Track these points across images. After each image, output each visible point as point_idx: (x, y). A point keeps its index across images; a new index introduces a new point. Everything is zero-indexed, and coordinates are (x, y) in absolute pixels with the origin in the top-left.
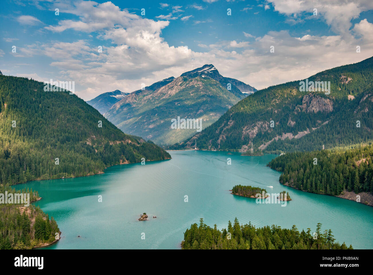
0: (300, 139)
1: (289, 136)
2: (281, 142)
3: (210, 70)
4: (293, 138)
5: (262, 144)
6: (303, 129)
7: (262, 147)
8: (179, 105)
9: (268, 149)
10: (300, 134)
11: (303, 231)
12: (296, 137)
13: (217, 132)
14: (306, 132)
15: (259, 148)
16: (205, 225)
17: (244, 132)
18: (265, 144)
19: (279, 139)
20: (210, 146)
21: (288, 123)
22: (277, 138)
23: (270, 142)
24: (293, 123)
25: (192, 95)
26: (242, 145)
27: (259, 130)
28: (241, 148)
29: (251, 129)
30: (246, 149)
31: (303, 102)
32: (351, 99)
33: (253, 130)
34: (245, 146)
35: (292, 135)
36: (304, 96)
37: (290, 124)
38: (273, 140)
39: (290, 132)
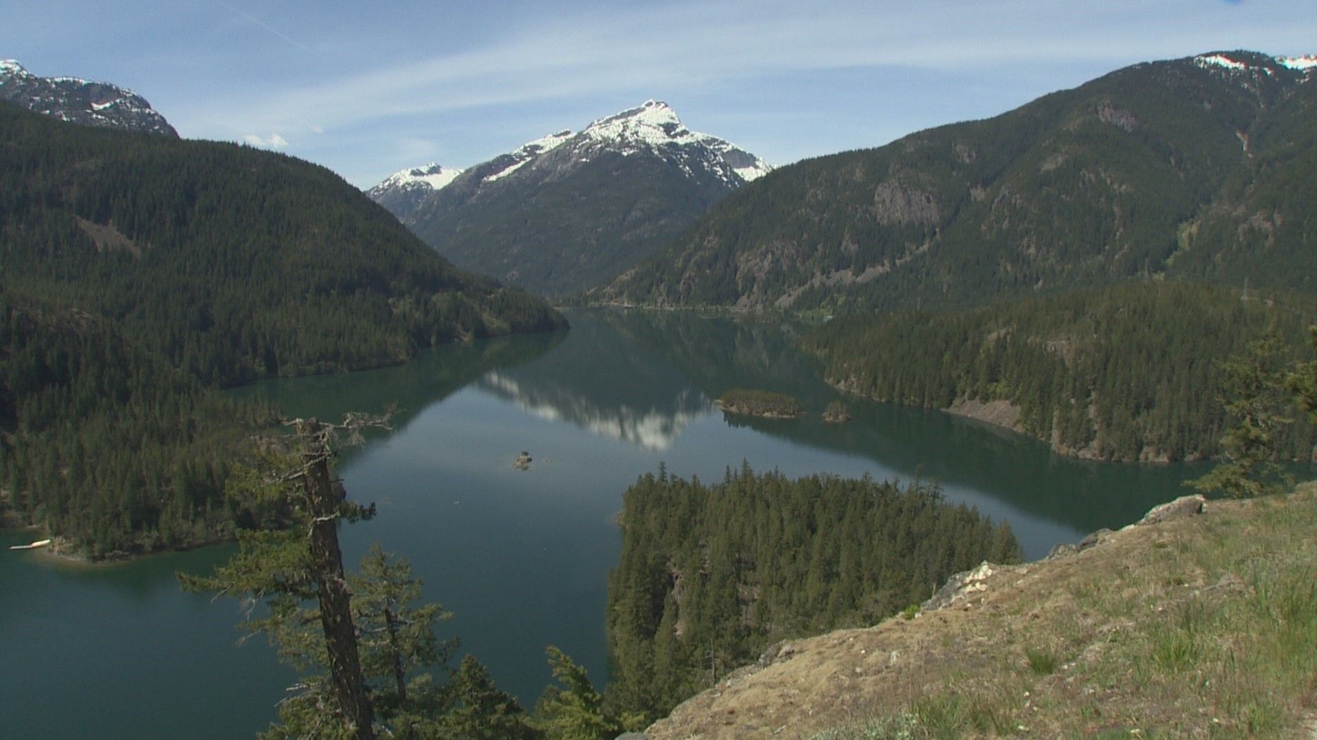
0: (868, 284)
1: (847, 276)
2: (826, 291)
4: (854, 283)
5: (785, 293)
6: (876, 260)
7: (784, 301)
9: (799, 304)
10: (872, 272)
11: (886, 482)
12: (859, 279)
13: (679, 263)
14: (880, 269)
15: (777, 304)
16: (673, 477)
17: (743, 268)
18: (790, 295)
19: (823, 284)
21: (842, 248)
22: (816, 282)
23: (802, 289)
24: (853, 248)
25: (615, 173)
26: (737, 296)
27: (776, 261)
28: (734, 304)
29: (758, 260)
30: (745, 306)
31: (876, 198)
32: (975, 199)
33: (762, 261)
34: (743, 300)
35: (850, 274)
36: (877, 184)
37: (846, 249)
38: (807, 286)
39: (846, 267)
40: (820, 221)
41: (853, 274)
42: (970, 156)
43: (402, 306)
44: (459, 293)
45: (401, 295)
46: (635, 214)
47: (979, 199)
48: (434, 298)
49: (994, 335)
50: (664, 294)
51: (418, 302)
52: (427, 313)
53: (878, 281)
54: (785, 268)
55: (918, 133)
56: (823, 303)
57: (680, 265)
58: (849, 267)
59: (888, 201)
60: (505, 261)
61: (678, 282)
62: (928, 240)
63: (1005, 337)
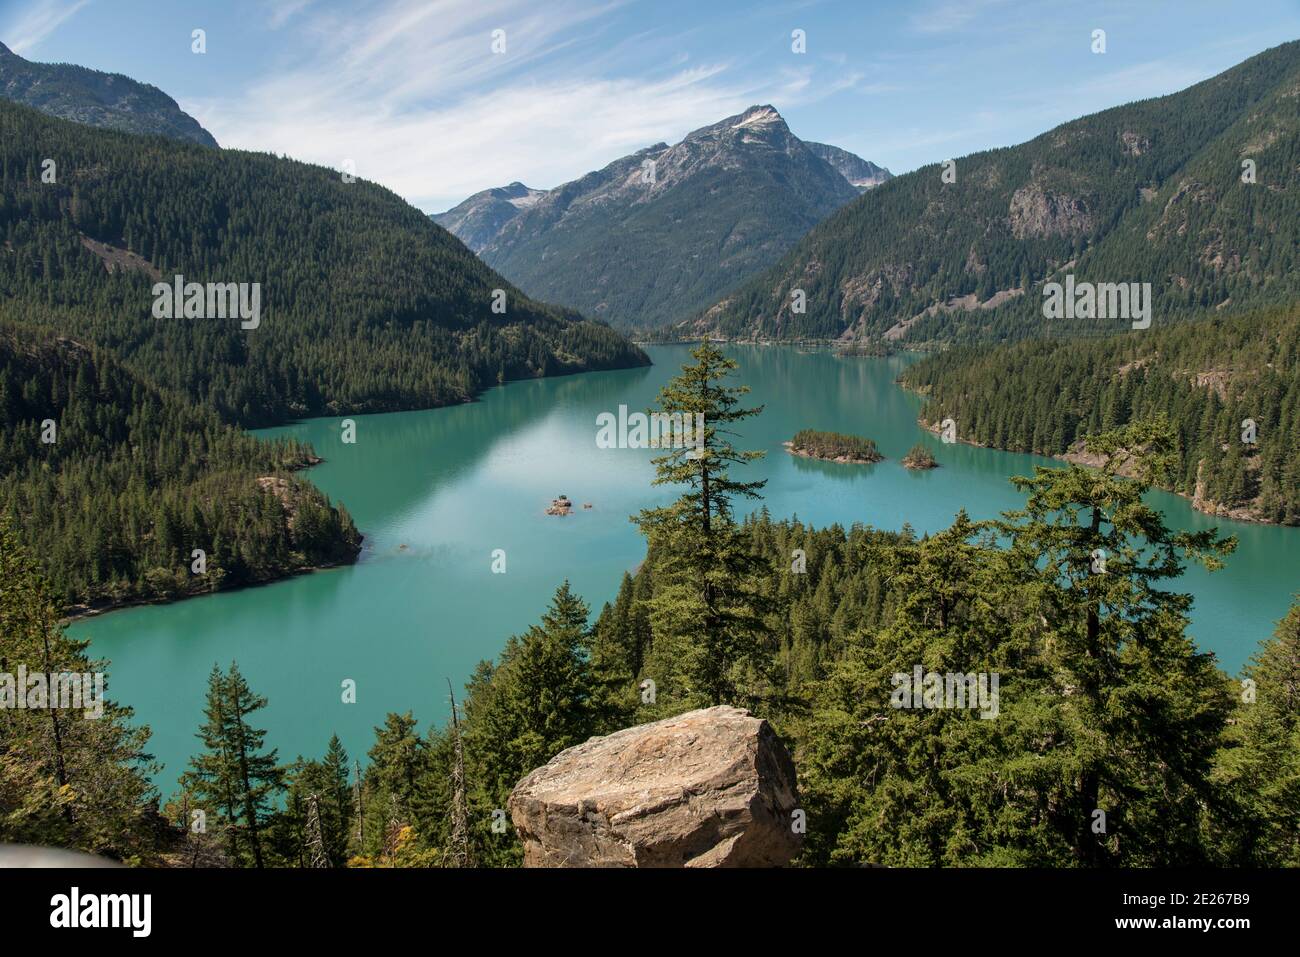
0: (995, 311)
1: (971, 302)
2: (944, 320)
3: (765, 121)
4: (978, 309)
5: (896, 323)
6: (1007, 283)
7: (895, 333)
9: (910, 336)
10: (1001, 297)
12: (986, 306)
14: (1012, 292)
15: (886, 335)
17: (848, 296)
18: (902, 326)
19: (940, 312)
20: (757, 333)
21: (967, 268)
22: (933, 311)
23: (916, 318)
24: (980, 268)
25: (713, 192)
26: (842, 327)
27: (887, 287)
28: (839, 336)
29: (866, 286)
30: (849, 338)
31: (1012, 208)
32: (1145, 200)
33: (870, 287)
34: (849, 332)
35: (975, 299)
36: (1014, 190)
37: (971, 270)
38: (921, 315)
39: (970, 292)
40: (942, 238)
41: (979, 300)
42: (1141, 146)
43: (466, 340)
44: (530, 327)
45: (466, 327)
46: (734, 238)
47: (1149, 200)
48: (502, 332)
49: (1127, 368)
50: (760, 327)
51: (484, 336)
52: (493, 348)
53: (1008, 307)
54: (897, 295)
55: (1074, 122)
56: (940, 334)
57: (778, 294)
58: (973, 291)
59: (1026, 210)
60: (594, 292)
61: (776, 314)
62: (1076, 255)
63: (1142, 369)
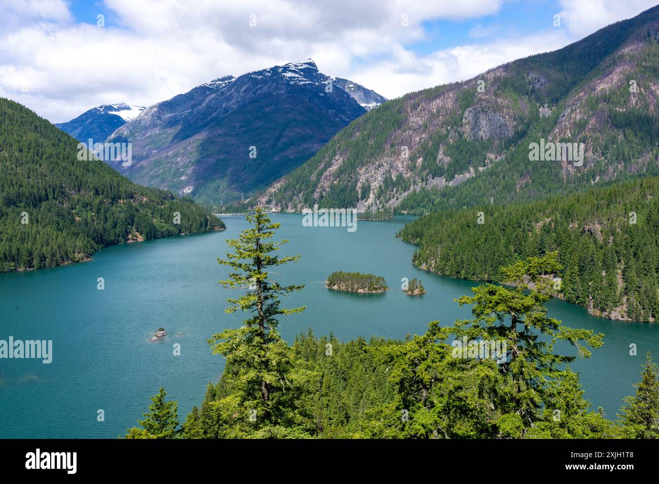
0: (457, 187)
1: (440, 182)
2: (425, 194)
4: (446, 187)
5: (394, 197)
6: (463, 169)
7: (393, 203)
8: (244, 129)
10: (459, 178)
12: (451, 184)
13: (313, 178)
14: (467, 175)
15: (388, 205)
17: (362, 179)
18: (398, 198)
19: (423, 189)
20: (301, 205)
22: (418, 188)
23: (405, 194)
24: (447, 159)
26: (357, 200)
28: (356, 206)
29: (373, 172)
30: (364, 208)
31: (463, 120)
32: (544, 116)
33: (376, 173)
35: (444, 180)
36: (465, 110)
37: (440, 161)
38: (411, 191)
39: (440, 176)
41: (446, 181)
47: (547, 116)
49: (541, 224)
50: (302, 201)
53: (465, 185)
56: (423, 204)
58: (442, 175)
59: (473, 122)
60: (183, 178)
61: (313, 192)
63: (550, 224)
